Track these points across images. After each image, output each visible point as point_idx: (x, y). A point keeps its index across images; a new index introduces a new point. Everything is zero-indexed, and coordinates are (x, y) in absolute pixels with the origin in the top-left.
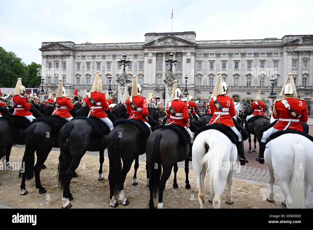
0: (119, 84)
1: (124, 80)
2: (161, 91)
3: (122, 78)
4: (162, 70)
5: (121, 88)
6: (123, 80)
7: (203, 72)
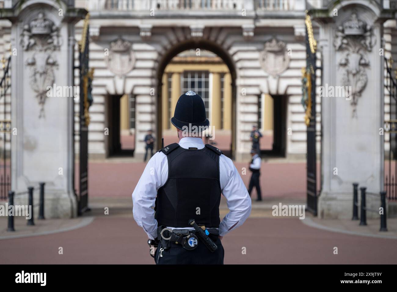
0: (19, 30)
1: (51, 8)
5: (28, 56)
6: (42, 6)
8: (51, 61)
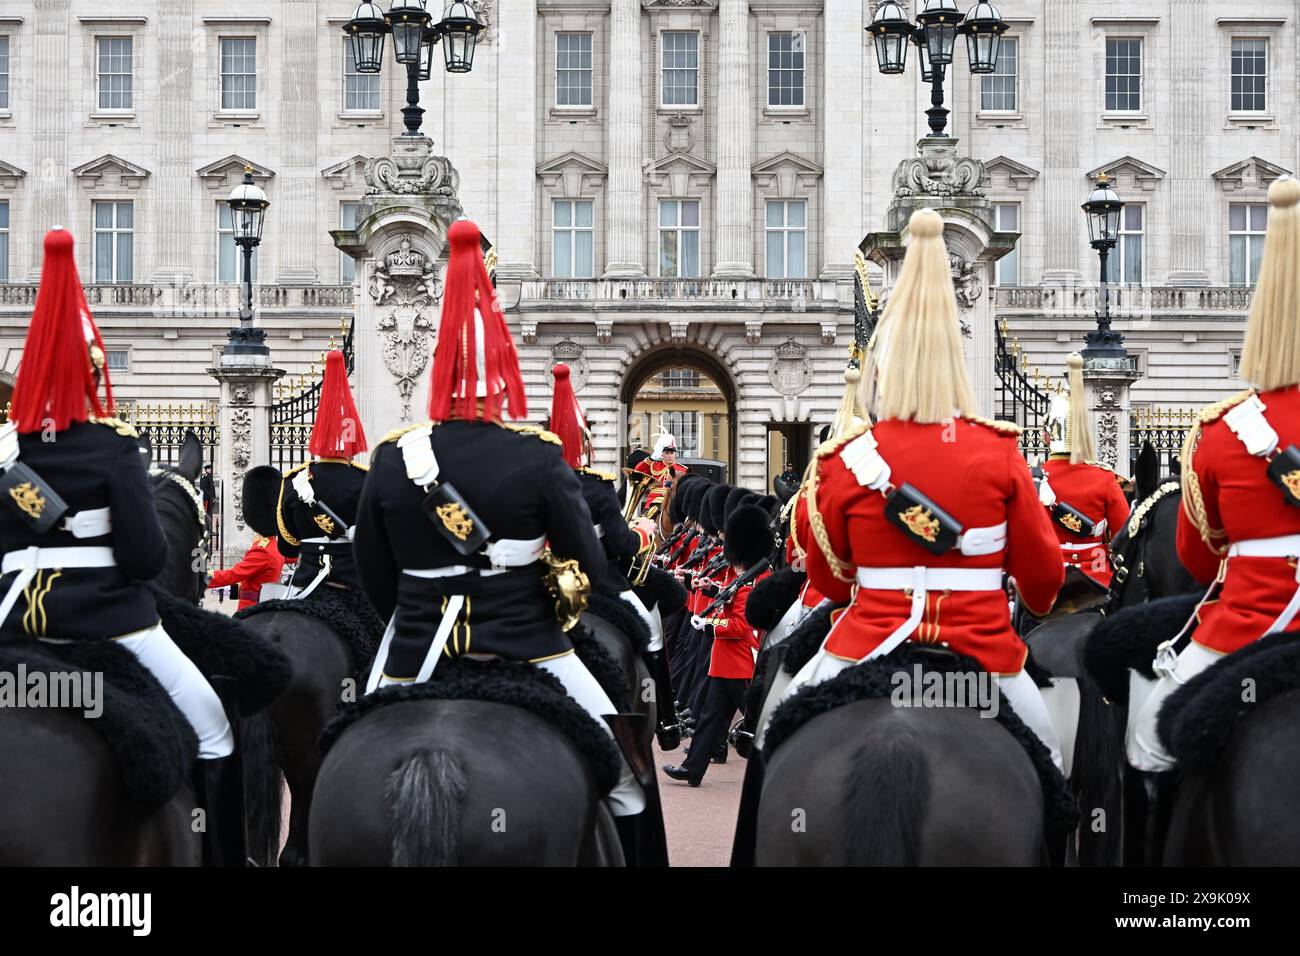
0: (367, 270)
1: (422, 230)
2: (605, 343)
3: (405, 209)
4: (598, 118)
5: (384, 315)
6: (408, 228)
7: (1037, 141)
8: (423, 323)
